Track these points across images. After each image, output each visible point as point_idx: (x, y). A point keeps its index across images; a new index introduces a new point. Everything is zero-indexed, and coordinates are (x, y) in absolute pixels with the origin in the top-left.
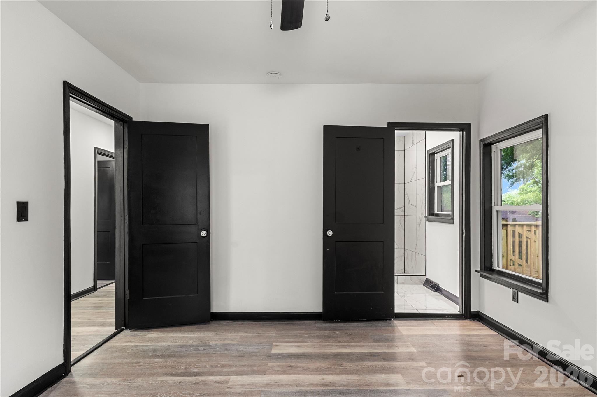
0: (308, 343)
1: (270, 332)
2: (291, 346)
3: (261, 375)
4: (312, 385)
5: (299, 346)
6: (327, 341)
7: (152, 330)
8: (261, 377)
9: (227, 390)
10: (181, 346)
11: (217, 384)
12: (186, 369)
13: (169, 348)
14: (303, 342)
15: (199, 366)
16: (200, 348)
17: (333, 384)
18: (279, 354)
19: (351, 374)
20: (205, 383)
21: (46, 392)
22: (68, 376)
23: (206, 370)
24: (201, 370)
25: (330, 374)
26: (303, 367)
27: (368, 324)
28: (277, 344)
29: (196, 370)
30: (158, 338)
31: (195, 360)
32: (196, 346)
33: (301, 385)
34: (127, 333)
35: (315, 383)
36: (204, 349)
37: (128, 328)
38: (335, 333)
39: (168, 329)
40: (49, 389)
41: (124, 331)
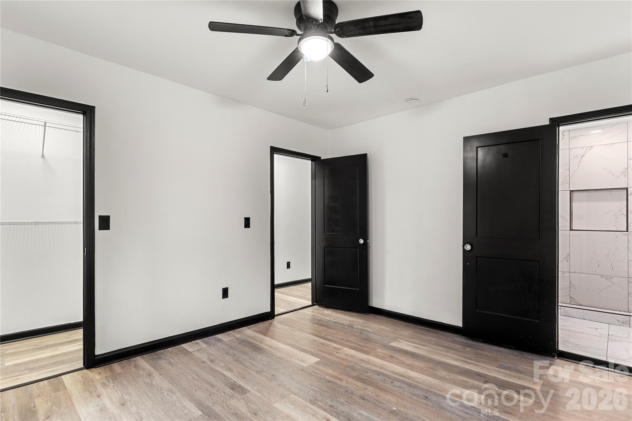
0: (429, 348)
1: (406, 332)
2: (410, 345)
3: (365, 354)
4: (393, 372)
5: (416, 347)
6: (448, 351)
7: (331, 309)
8: (363, 355)
9: (335, 353)
10: (336, 323)
11: (333, 349)
12: (326, 335)
13: (328, 321)
14: (424, 346)
15: (334, 336)
16: (346, 327)
17: (409, 377)
18: (393, 347)
19: (434, 378)
20: (327, 346)
21: (259, 323)
22: (272, 320)
23: (335, 339)
24: (333, 339)
25: (415, 371)
26: (401, 360)
27: (516, 353)
28: (400, 340)
29: (330, 337)
30: (330, 315)
31: (336, 332)
32: (345, 325)
33: (384, 369)
34: (317, 307)
35: (396, 372)
36: (347, 328)
37: (318, 305)
38: (465, 349)
39: (340, 311)
40: (260, 323)
41: (316, 306)
